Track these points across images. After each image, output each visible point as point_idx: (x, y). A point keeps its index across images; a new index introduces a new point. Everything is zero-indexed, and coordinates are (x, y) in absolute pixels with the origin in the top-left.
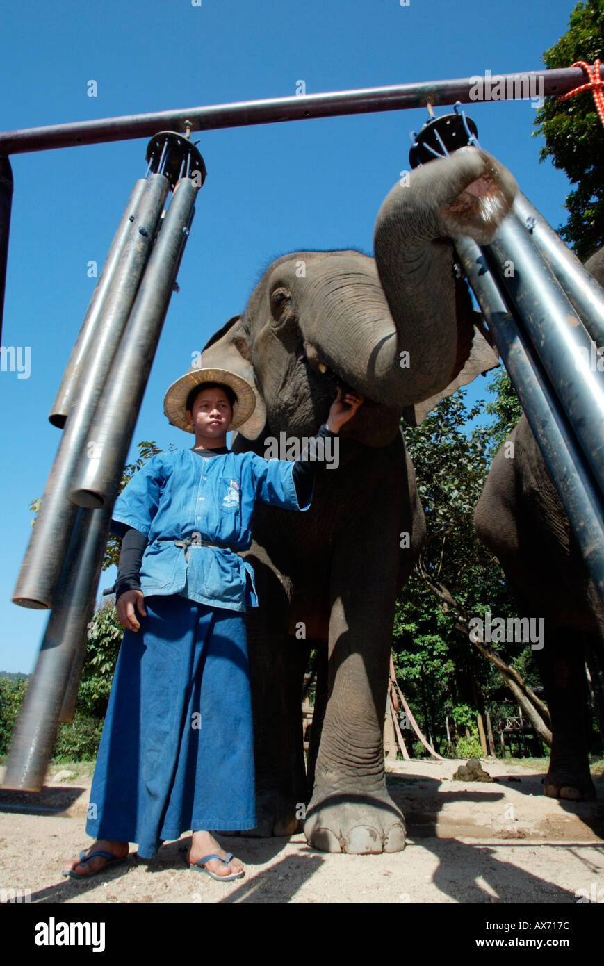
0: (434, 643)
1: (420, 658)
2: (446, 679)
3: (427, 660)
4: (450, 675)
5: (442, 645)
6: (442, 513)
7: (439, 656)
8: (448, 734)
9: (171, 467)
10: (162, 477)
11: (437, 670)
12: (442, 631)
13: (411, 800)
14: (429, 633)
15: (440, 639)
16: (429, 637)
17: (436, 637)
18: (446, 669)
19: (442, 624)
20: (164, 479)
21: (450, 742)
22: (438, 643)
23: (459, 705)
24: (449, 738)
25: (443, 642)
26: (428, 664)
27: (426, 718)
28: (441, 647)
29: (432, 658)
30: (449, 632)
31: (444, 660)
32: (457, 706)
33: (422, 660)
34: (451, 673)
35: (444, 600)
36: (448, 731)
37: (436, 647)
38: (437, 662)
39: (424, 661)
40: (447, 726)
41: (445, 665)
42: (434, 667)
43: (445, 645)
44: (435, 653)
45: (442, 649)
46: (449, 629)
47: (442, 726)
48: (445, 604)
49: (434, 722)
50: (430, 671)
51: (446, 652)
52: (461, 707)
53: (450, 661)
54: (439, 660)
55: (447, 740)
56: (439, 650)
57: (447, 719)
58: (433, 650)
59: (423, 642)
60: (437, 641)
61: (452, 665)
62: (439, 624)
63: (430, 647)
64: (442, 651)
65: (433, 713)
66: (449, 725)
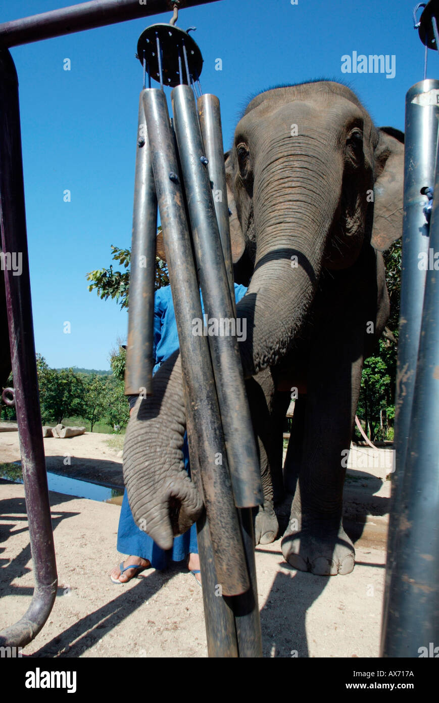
0: (376, 363)
1: (366, 373)
2: (383, 388)
3: (371, 374)
4: (386, 385)
5: (382, 364)
6: (391, 275)
7: (379, 372)
8: (381, 422)
9: (166, 302)
10: (161, 311)
11: (378, 381)
12: (383, 355)
13: (357, 504)
14: (373, 356)
15: (381, 360)
16: (373, 358)
17: (379, 359)
18: (384, 381)
19: (383, 350)
20: (162, 312)
21: (382, 427)
22: (380, 363)
23: (391, 406)
24: (381, 424)
25: (383, 362)
26: (371, 377)
27: (366, 410)
28: (381, 366)
29: (374, 373)
30: (388, 356)
31: (383, 375)
32: (390, 406)
33: (366, 374)
34: (387, 384)
35: (388, 338)
36: (381, 420)
37: (377, 366)
38: (377, 376)
39: (368, 375)
40: (381, 416)
41: (383, 379)
42: (375, 379)
43: (384, 365)
44: (376, 370)
45: (382, 367)
46: (388, 354)
47: (377, 416)
48: (388, 341)
49: (372, 413)
50: (372, 382)
51: (385, 369)
52: (393, 407)
53: (387, 375)
54: (379, 375)
55: (380, 425)
56: (380, 368)
57: (381, 411)
58: (375, 367)
59: (368, 362)
60: (379, 362)
61: (389, 378)
62: (381, 350)
63: (373, 366)
64: (381, 369)
65: (371, 407)
66: (382, 416)
